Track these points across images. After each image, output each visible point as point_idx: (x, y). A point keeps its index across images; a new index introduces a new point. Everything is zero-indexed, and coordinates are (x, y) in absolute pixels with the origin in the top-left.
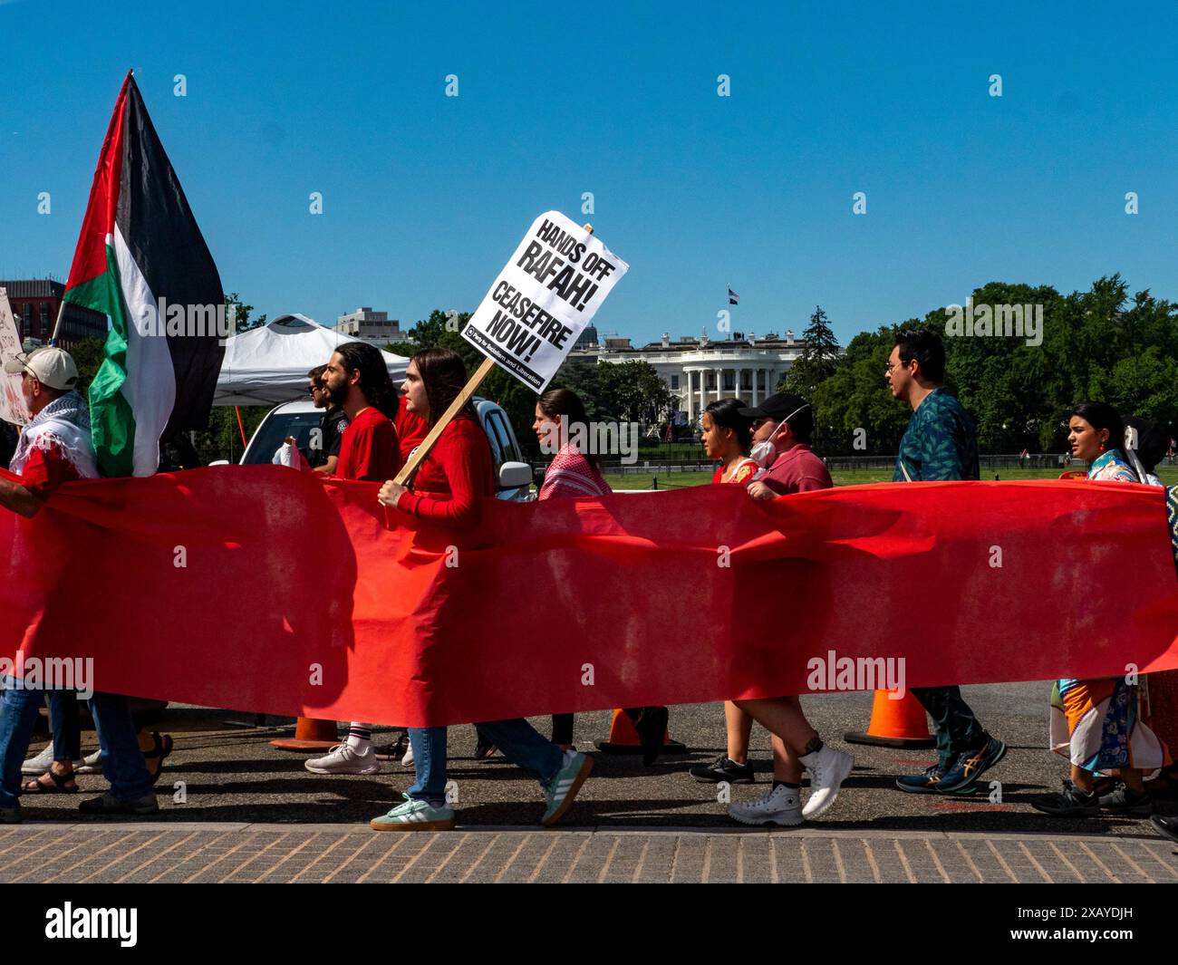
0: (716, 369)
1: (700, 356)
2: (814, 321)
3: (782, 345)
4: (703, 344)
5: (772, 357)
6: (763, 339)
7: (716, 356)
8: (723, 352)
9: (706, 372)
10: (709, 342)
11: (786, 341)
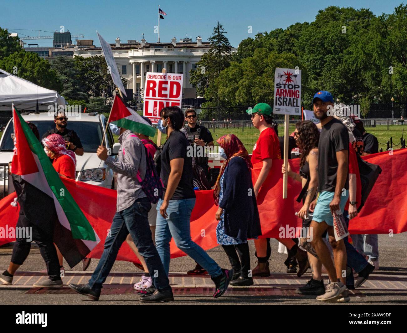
0: (151, 61)
1: (140, 53)
2: (215, 32)
3: (194, 45)
4: (143, 45)
5: (187, 54)
6: (182, 41)
7: (151, 53)
8: (156, 50)
9: (144, 63)
10: (147, 44)
11: (196, 43)
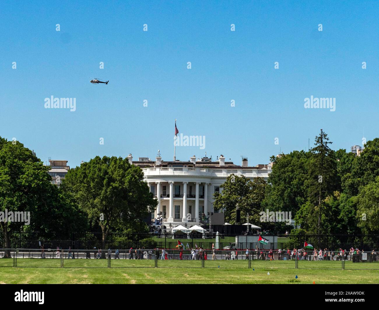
0: (169, 181)
1: (158, 172)
2: (318, 142)
3: (216, 165)
4: (158, 163)
5: (209, 174)
6: (200, 161)
7: (170, 172)
8: (175, 170)
9: (161, 184)
10: (162, 162)
11: (218, 163)
